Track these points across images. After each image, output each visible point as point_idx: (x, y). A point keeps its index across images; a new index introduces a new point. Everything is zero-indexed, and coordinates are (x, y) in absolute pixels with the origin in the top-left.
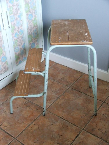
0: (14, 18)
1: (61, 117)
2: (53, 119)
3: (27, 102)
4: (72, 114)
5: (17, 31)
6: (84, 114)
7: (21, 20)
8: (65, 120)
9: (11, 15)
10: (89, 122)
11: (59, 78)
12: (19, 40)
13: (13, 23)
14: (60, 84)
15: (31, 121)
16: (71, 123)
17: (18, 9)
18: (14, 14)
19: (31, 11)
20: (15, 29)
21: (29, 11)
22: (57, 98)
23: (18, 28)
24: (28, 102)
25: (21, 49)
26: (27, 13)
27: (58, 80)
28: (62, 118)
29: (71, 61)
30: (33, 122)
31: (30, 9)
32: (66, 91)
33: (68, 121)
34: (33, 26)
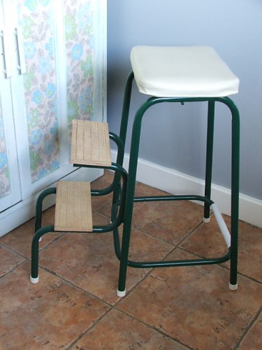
0: (35, 50)
1: (157, 327)
2: (136, 335)
3: (58, 285)
4: (187, 321)
5: (39, 86)
6: (224, 321)
7: (52, 58)
8: (168, 336)
9: (28, 39)
10: (239, 344)
11: (147, 221)
12: (43, 111)
13: (31, 62)
14: (150, 237)
15: (72, 337)
16: (187, 346)
17: (47, 27)
18: (36, 39)
19: (80, 37)
20: (35, 81)
21: (74, 35)
22: (144, 276)
23: (44, 78)
24: (62, 284)
25: (46, 138)
26: (70, 40)
27: (143, 225)
28: (162, 333)
29: (179, 177)
30: (76, 342)
31: (77, 30)
32: (167, 256)
33: (178, 341)
34: (81, 77)
